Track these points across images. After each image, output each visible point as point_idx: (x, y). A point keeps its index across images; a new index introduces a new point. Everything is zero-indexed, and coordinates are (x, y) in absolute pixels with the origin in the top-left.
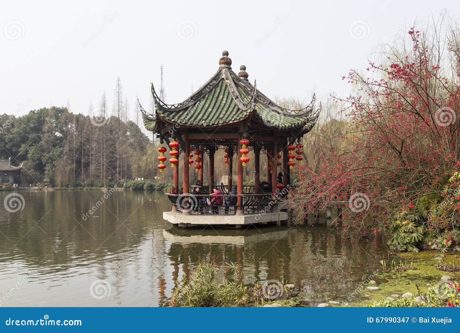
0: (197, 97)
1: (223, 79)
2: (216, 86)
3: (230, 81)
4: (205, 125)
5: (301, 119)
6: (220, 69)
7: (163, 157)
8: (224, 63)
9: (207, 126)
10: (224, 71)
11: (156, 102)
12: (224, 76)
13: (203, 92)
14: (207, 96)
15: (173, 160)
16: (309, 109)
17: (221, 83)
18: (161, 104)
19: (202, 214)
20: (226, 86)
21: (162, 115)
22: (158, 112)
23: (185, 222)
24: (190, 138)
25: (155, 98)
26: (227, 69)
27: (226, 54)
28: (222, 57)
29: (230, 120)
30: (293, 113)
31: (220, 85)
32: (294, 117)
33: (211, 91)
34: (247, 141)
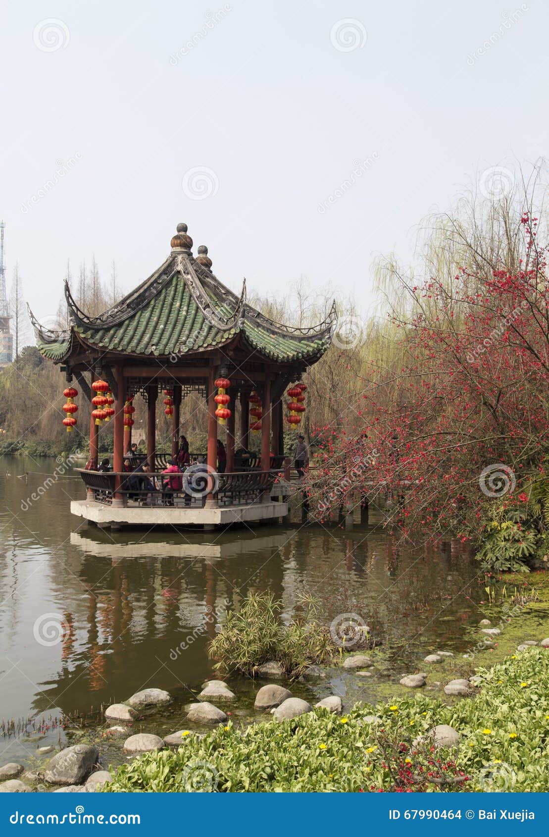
0: (138, 304)
1: (179, 272)
2: (169, 283)
3: (192, 277)
4: (156, 353)
5: (312, 345)
6: (174, 255)
7: (72, 406)
8: (182, 245)
9: (160, 355)
10: (180, 258)
11: (72, 313)
12: (180, 268)
13: (147, 294)
14: (152, 302)
15: (98, 413)
16: (324, 327)
17: (175, 279)
18: (81, 317)
19: (146, 505)
20: (185, 284)
21: (82, 336)
22: (76, 329)
23: (118, 519)
24: (126, 374)
25: (70, 305)
26: (185, 255)
27: (183, 228)
28: (176, 233)
29: (199, 347)
30: (297, 333)
31: (174, 283)
32: (300, 339)
33: (159, 293)
34: (225, 382)
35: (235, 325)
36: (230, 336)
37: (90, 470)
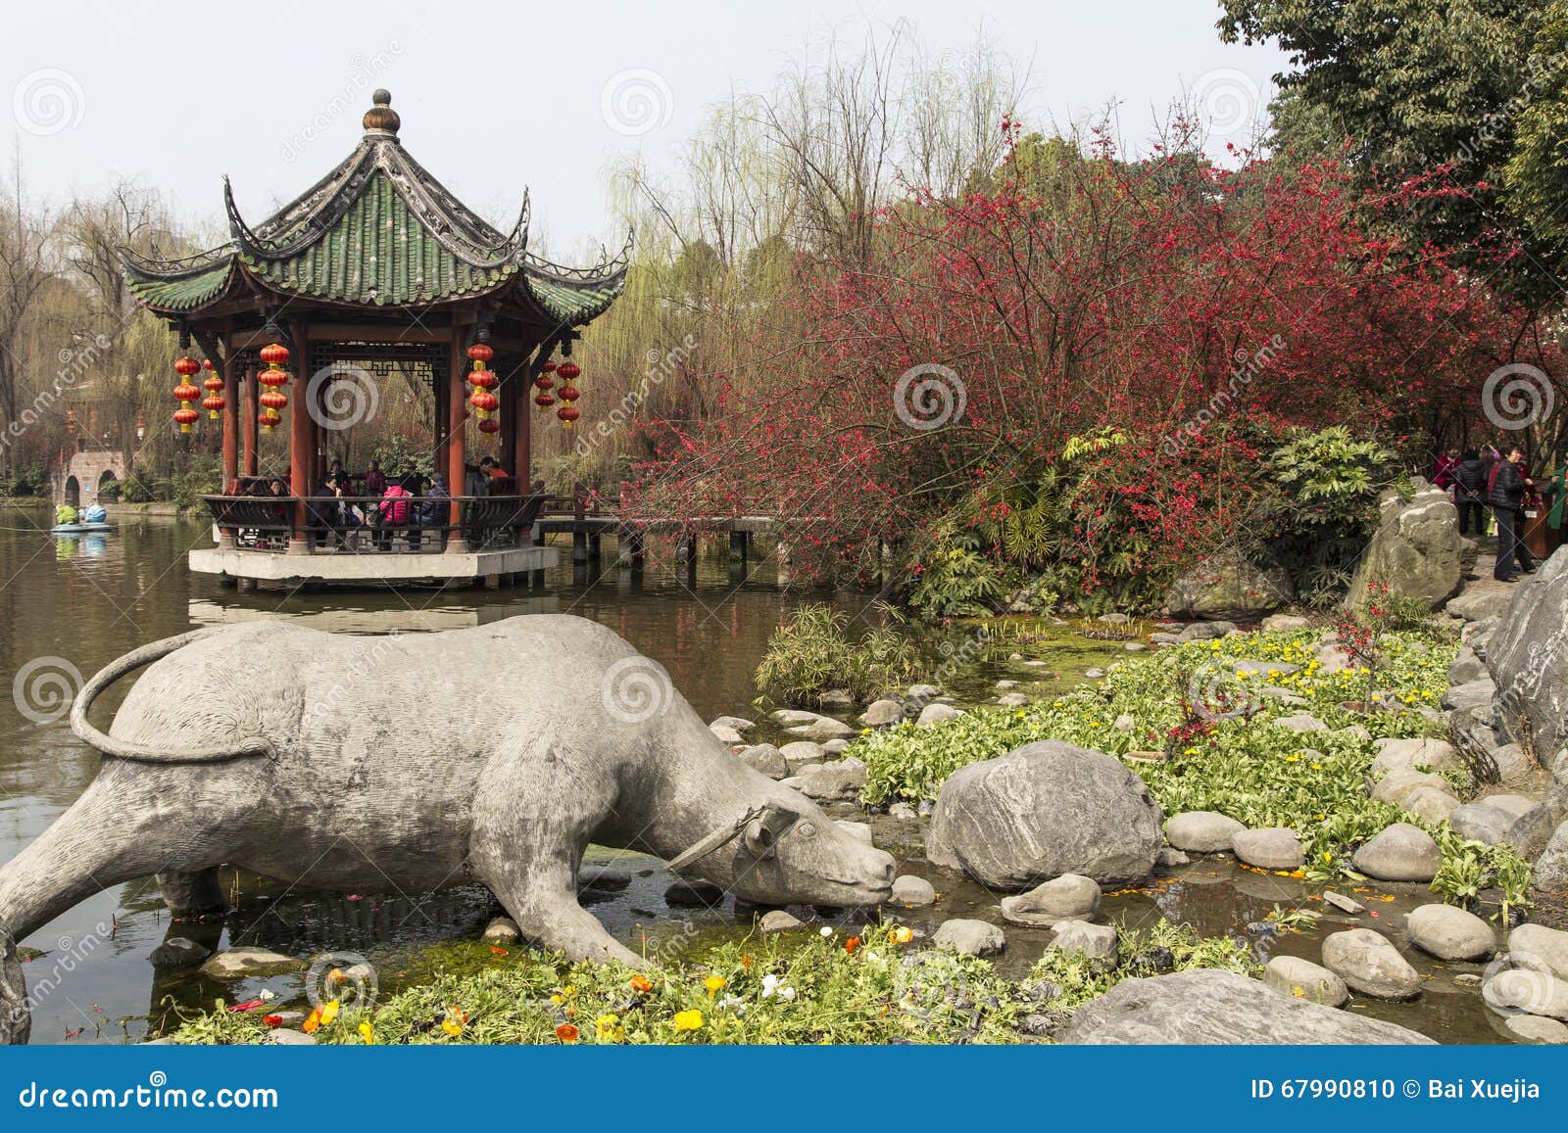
1: (380, 171)
2: (366, 189)
3: (409, 180)
4: (380, 302)
5: (599, 296)
6: (371, 142)
8: (382, 126)
9: (386, 305)
10: (381, 147)
11: (236, 231)
12: (382, 162)
13: (337, 205)
14: (346, 219)
15: (272, 398)
16: (616, 268)
17: (375, 181)
18: (248, 238)
19: (343, 551)
20: (394, 191)
21: (254, 270)
22: (242, 258)
23: (307, 573)
25: (231, 217)
26: (390, 143)
27: (384, 98)
28: (372, 106)
29: (451, 293)
31: (375, 187)
32: (578, 287)
33: (355, 203)
34: (488, 351)
35: (509, 261)
36: (503, 278)
37: (237, 494)
